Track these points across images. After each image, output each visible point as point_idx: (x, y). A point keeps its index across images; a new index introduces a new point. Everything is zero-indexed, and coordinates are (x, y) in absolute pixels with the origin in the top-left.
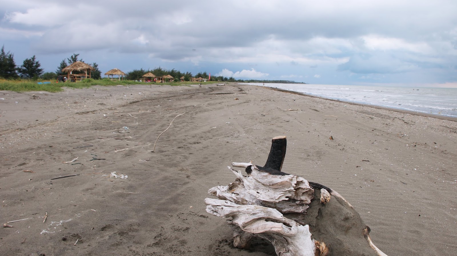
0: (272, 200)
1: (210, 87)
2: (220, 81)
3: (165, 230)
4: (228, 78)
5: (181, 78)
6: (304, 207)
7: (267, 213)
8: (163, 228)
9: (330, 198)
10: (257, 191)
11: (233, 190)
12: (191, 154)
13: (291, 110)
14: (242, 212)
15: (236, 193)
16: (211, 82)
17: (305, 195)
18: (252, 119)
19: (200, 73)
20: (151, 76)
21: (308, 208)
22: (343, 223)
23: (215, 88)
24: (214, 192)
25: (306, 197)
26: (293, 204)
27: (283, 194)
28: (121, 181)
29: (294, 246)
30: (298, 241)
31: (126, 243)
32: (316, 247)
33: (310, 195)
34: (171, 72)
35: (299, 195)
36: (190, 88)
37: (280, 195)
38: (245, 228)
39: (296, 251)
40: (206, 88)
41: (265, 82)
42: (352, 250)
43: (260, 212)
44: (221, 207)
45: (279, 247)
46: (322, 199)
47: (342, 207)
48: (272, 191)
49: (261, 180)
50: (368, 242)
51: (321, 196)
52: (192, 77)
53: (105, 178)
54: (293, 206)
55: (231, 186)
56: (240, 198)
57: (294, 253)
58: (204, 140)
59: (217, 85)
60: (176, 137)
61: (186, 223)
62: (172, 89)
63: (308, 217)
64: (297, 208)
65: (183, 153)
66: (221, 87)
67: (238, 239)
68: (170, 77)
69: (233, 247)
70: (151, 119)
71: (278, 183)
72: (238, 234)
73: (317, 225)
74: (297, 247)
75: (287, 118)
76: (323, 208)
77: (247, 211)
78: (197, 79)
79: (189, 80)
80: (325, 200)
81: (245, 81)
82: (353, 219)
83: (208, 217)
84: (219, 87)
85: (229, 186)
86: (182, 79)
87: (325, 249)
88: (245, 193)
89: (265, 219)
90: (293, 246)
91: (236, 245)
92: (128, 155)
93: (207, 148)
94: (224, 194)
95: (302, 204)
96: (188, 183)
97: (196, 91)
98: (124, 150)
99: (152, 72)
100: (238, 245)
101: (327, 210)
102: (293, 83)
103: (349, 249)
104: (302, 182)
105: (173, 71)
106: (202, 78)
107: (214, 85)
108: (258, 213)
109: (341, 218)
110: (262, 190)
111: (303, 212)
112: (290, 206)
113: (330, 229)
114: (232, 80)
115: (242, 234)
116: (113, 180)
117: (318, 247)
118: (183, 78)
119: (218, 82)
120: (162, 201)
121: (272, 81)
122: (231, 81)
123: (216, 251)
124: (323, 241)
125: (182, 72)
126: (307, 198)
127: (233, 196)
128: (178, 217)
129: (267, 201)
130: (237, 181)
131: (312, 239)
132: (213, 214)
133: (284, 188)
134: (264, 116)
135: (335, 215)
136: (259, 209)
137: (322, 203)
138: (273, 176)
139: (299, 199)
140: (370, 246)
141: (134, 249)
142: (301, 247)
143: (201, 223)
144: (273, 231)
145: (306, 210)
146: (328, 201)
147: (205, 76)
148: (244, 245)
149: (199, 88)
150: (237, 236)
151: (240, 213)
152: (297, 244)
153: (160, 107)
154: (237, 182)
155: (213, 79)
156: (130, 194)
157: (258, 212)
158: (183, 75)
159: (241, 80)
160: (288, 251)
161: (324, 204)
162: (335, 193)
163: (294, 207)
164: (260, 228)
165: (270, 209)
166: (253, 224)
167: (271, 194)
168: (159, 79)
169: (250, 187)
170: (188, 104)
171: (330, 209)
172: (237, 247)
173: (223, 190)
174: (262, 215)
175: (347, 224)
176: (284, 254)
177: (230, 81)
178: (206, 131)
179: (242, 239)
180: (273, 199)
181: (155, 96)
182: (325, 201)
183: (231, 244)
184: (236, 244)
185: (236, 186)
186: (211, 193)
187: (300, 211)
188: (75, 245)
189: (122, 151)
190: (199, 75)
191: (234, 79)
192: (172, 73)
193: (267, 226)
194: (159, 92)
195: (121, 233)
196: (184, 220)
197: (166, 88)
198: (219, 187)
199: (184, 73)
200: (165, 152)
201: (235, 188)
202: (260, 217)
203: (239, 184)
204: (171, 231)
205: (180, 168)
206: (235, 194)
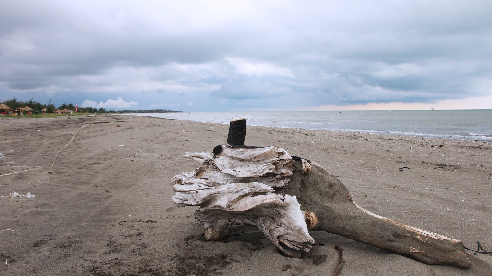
0: (255, 175)
1: (80, 118)
2: (89, 113)
3: (115, 237)
4: (98, 110)
5: (42, 110)
6: (285, 180)
7: (253, 187)
8: (110, 236)
9: (311, 168)
10: (234, 169)
11: (200, 175)
12: (97, 172)
13: (184, 131)
14: (222, 192)
15: (205, 178)
16: (79, 113)
17: (286, 168)
18: (146, 141)
19: (65, 105)
20: (4, 108)
21: (289, 180)
22: (328, 190)
23: (86, 119)
24: (178, 180)
25: (286, 170)
26: (273, 179)
27: (267, 166)
28: (29, 201)
29: (288, 217)
30: (291, 211)
31: (75, 254)
32: (306, 218)
33: (289, 167)
34: (28, 103)
35: (279, 168)
36: (57, 120)
37: (264, 168)
38: (231, 208)
39: (290, 223)
40: (76, 119)
41: (139, 112)
42: (343, 214)
43: (245, 188)
44: (196, 191)
45: (268, 224)
46: (305, 168)
47: (325, 175)
48: (254, 165)
49: (238, 155)
50: (354, 205)
51: (303, 166)
52: (55, 109)
53: (5, 200)
54: (273, 181)
55: (198, 171)
56: (211, 182)
57: (288, 226)
58: (103, 160)
59: (88, 116)
60: (68, 160)
61: (134, 230)
62: (36, 121)
63: (290, 190)
64: (277, 183)
65: (87, 173)
66: (93, 118)
67: (210, 231)
68: (28, 109)
69: (206, 240)
70: (27, 146)
71: (261, 155)
72: (210, 225)
73: (301, 197)
74: (291, 218)
75: (185, 138)
76: (306, 178)
77: (228, 190)
78: (62, 111)
79: (52, 113)
80: (307, 169)
81: (117, 111)
82: (337, 186)
83: (156, 221)
84: (90, 118)
85: (196, 171)
86: (44, 112)
87: (315, 219)
88: (216, 176)
89: (252, 195)
90: (286, 218)
91: (208, 238)
92: (21, 179)
93: (113, 167)
94: (191, 180)
95: (282, 177)
96: (112, 196)
97: (65, 122)
98: (12, 174)
99: (4, 103)
100: (210, 238)
101: (309, 180)
102: (170, 111)
103: (339, 213)
104: (282, 153)
105: (31, 102)
106: (67, 110)
107: (84, 116)
108: (242, 190)
109: (326, 185)
110: (240, 167)
111: (284, 186)
112: (269, 182)
113: (316, 198)
114: (102, 111)
115: (214, 224)
116: (17, 200)
117: (308, 217)
118: (45, 110)
119: (86, 113)
120: (93, 214)
121: (147, 111)
122: (102, 113)
123: (186, 248)
124: (311, 211)
125: (42, 104)
126: (288, 170)
127: (202, 181)
128: (122, 226)
129: (248, 176)
130: (205, 164)
131: (301, 210)
132: (183, 203)
133: (269, 159)
134: (158, 138)
135: (319, 184)
136: (242, 186)
137: (305, 173)
138: (251, 149)
139: (279, 173)
140: (358, 209)
141: (89, 258)
142: (294, 218)
143: (152, 227)
144: (266, 203)
145: (288, 183)
146: (310, 170)
147: (71, 107)
148: (217, 236)
149: (68, 119)
150: (208, 228)
151: (220, 194)
152: (290, 215)
153: (31, 136)
154: (205, 166)
155: (80, 110)
156: (49, 211)
157: (241, 188)
158: (45, 106)
159: (113, 110)
160: (281, 225)
161: (306, 174)
162: (313, 163)
163: (274, 183)
164: (249, 204)
165: (255, 183)
166: (238, 202)
167: (252, 168)
168: (14, 112)
169: (225, 166)
170: (64, 133)
171: (313, 178)
172: (209, 240)
173: (189, 176)
174: (247, 190)
175: (332, 191)
176: (276, 229)
177: (100, 112)
178: (102, 153)
179: (214, 230)
180: (256, 173)
181: (18, 127)
182: (308, 171)
183: (202, 237)
184: (208, 236)
185: (204, 170)
186: (175, 182)
187: (282, 185)
188: (7, 265)
189: (9, 175)
190: (64, 107)
191: (104, 110)
192: (30, 104)
193: (258, 200)
194: (21, 123)
195: (62, 246)
196: (130, 227)
197: (27, 121)
198: (184, 174)
199: (45, 105)
200: (65, 173)
201: (202, 173)
202: (246, 193)
203: (207, 168)
204: (122, 237)
205: (93, 185)
206: (203, 179)
